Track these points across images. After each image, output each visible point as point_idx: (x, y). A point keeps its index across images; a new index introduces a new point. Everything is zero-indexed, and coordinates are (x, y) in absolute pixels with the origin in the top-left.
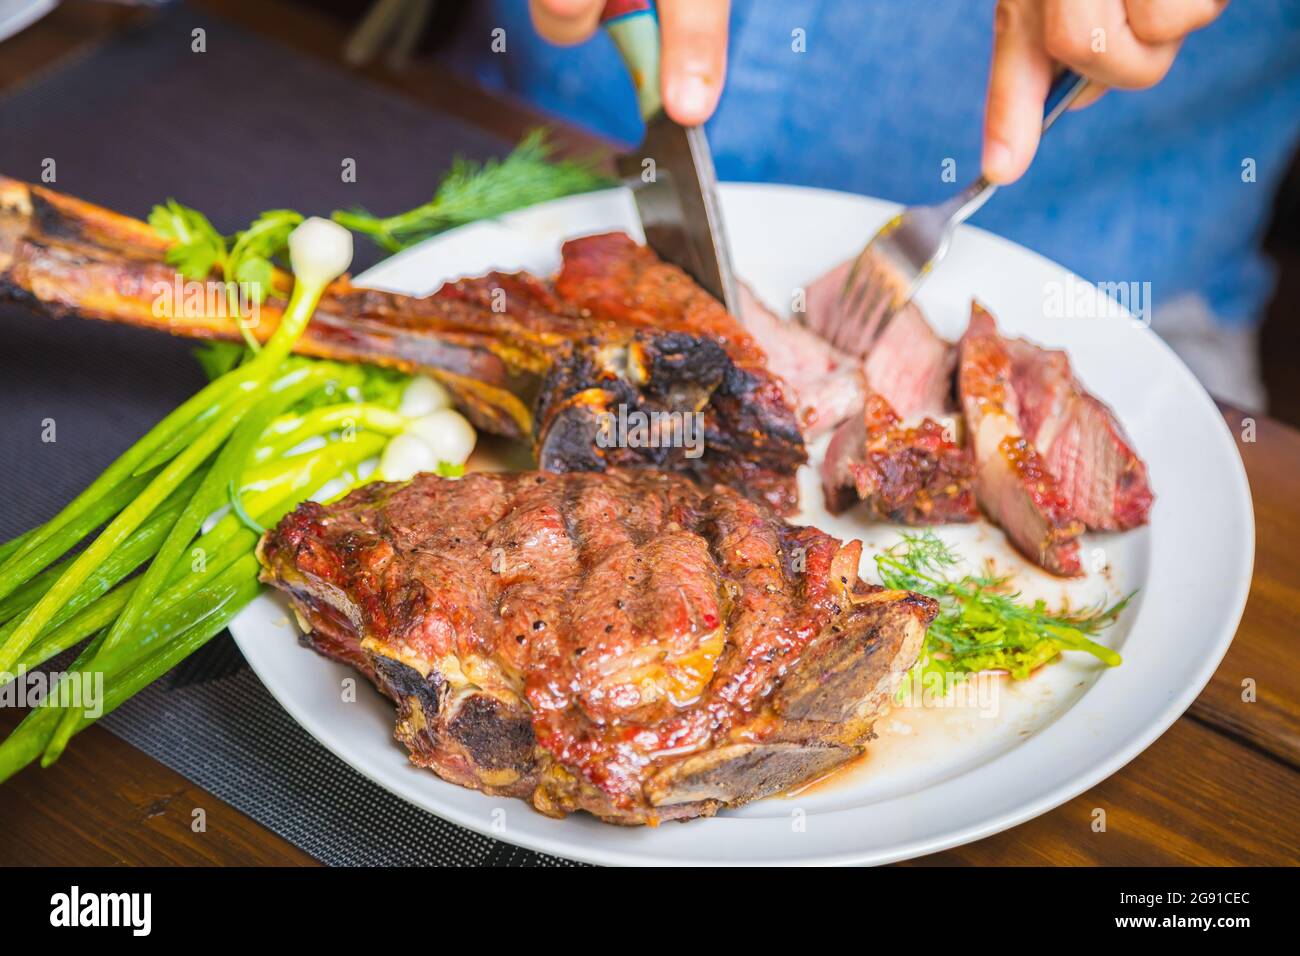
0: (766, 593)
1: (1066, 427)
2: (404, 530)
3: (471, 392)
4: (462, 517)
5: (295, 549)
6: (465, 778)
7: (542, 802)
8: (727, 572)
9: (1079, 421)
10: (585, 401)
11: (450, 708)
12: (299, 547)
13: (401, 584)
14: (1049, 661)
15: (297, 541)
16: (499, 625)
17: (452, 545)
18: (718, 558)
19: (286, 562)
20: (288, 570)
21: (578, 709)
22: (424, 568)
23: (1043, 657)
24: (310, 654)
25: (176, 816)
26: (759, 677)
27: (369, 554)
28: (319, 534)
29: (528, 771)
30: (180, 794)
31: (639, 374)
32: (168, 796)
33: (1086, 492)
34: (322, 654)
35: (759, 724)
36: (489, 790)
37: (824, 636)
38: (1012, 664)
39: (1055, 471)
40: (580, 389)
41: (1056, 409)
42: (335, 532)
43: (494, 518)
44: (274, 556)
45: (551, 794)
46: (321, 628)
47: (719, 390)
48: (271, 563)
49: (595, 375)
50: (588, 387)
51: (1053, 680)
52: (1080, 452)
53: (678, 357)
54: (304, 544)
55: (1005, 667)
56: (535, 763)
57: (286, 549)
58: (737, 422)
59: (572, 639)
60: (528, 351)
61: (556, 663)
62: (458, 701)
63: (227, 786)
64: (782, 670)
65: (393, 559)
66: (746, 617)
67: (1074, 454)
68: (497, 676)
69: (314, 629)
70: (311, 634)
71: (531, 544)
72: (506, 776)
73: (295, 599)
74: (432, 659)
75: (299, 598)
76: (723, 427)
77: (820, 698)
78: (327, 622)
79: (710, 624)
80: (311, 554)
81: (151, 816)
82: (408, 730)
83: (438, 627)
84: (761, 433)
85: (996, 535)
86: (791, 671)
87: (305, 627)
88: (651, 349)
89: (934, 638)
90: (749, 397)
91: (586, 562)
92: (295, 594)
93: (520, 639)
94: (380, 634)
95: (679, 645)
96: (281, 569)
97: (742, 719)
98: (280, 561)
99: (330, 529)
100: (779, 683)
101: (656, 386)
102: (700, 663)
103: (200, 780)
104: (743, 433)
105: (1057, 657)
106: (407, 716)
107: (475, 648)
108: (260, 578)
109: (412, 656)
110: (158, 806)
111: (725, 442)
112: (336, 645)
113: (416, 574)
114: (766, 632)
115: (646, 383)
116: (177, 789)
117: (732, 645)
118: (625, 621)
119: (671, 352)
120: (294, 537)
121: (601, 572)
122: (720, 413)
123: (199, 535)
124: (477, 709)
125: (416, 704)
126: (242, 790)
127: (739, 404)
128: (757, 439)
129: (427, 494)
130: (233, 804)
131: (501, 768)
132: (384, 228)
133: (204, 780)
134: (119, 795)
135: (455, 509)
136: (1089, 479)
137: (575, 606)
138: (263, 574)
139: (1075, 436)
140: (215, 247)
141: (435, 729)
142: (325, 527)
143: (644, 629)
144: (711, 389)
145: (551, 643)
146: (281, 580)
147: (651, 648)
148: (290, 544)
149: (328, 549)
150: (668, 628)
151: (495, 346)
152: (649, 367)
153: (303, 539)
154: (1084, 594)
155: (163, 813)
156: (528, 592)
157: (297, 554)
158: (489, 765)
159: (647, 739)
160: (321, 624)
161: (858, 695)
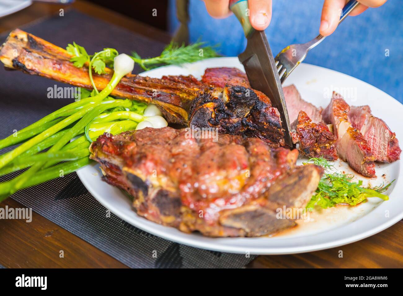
0: (264, 161)
1: (370, 128)
2: (140, 139)
3: (169, 109)
4: (160, 137)
5: (102, 145)
6: (156, 220)
7: (183, 228)
8: (251, 155)
9: (374, 125)
10: (207, 106)
11: (152, 193)
12: (104, 144)
13: (138, 153)
14: (363, 202)
15: (103, 142)
16: (171, 165)
17: (156, 144)
18: (248, 152)
19: (99, 150)
20: (99, 153)
21: (197, 192)
22: (146, 149)
23: (361, 200)
24: (105, 183)
25: (55, 237)
26: (261, 186)
27: (127, 145)
28: (111, 141)
29: (179, 217)
30: (57, 230)
31: (226, 99)
32: (53, 231)
33: (377, 149)
34: (109, 183)
35: (261, 201)
36: (165, 224)
37: (284, 175)
38: (350, 202)
39: (366, 139)
40: (205, 102)
41: (366, 122)
42: (116, 141)
43: (171, 138)
44: (95, 149)
45: (186, 225)
46: (110, 174)
47: (253, 108)
48: (94, 151)
49: (211, 99)
50: (208, 102)
51: (364, 207)
52: (374, 136)
53: (240, 94)
54: (105, 143)
55: (347, 202)
56: (181, 214)
57: (99, 145)
58: (258, 119)
59: (196, 170)
60: (189, 94)
61: (190, 177)
62: (156, 191)
63: (73, 229)
64: (269, 185)
65: (135, 147)
66: (257, 167)
67: (373, 137)
68: (170, 183)
69: (107, 174)
70: (106, 176)
71: (184, 144)
72: (170, 219)
73: (101, 164)
74: (147, 175)
75: (103, 163)
76: (254, 121)
77: (282, 194)
78: (112, 172)
79: (244, 167)
80: (108, 146)
81: (46, 236)
82: (137, 203)
83: (150, 165)
84: (267, 123)
85: (346, 165)
86: (272, 185)
87: (104, 173)
88: (231, 90)
89: (323, 192)
90: (263, 110)
91: (202, 150)
92: (101, 162)
93: (177, 169)
94: (129, 166)
95: (233, 173)
96: (97, 153)
97: (254, 198)
98: (97, 150)
99: (114, 140)
100: (268, 189)
101: (232, 104)
102: (240, 179)
103: (64, 227)
104: (261, 123)
105: (366, 201)
106: (137, 198)
107: (162, 172)
108: (90, 157)
109: (139, 173)
110: (49, 233)
111: (254, 127)
112: (114, 179)
113: (143, 151)
114: (263, 172)
115: (228, 102)
116: (56, 229)
117: (252, 176)
118: (215, 164)
119: (238, 92)
120: (102, 141)
121: (207, 153)
122: (253, 117)
123: (69, 142)
124: (162, 193)
125: (141, 194)
126: (79, 230)
127: (260, 112)
128: (265, 125)
129: (149, 131)
130: (75, 234)
131: (169, 215)
132: (143, 62)
133: (65, 226)
134: (35, 230)
135: (158, 135)
136: (378, 144)
137: (198, 161)
138: (91, 156)
139: (373, 130)
140: (87, 58)
141: (147, 201)
142: (113, 139)
143: (221, 167)
144: (251, 108)
145: (189, 171)
146: (97, 157)
147: (223, 173)
148: (101, 144)
149: (113, 145)
150: (230, 167)
151: (178, 93)
152: (230, 96)
153: (105, 142)
154: (376, 182)
155: (50, 236)
156: (181, 156)
157: (103, 146)
158: (165, 215)
159: (221, 202)
160: (110, 172)
161: (296, 196)
